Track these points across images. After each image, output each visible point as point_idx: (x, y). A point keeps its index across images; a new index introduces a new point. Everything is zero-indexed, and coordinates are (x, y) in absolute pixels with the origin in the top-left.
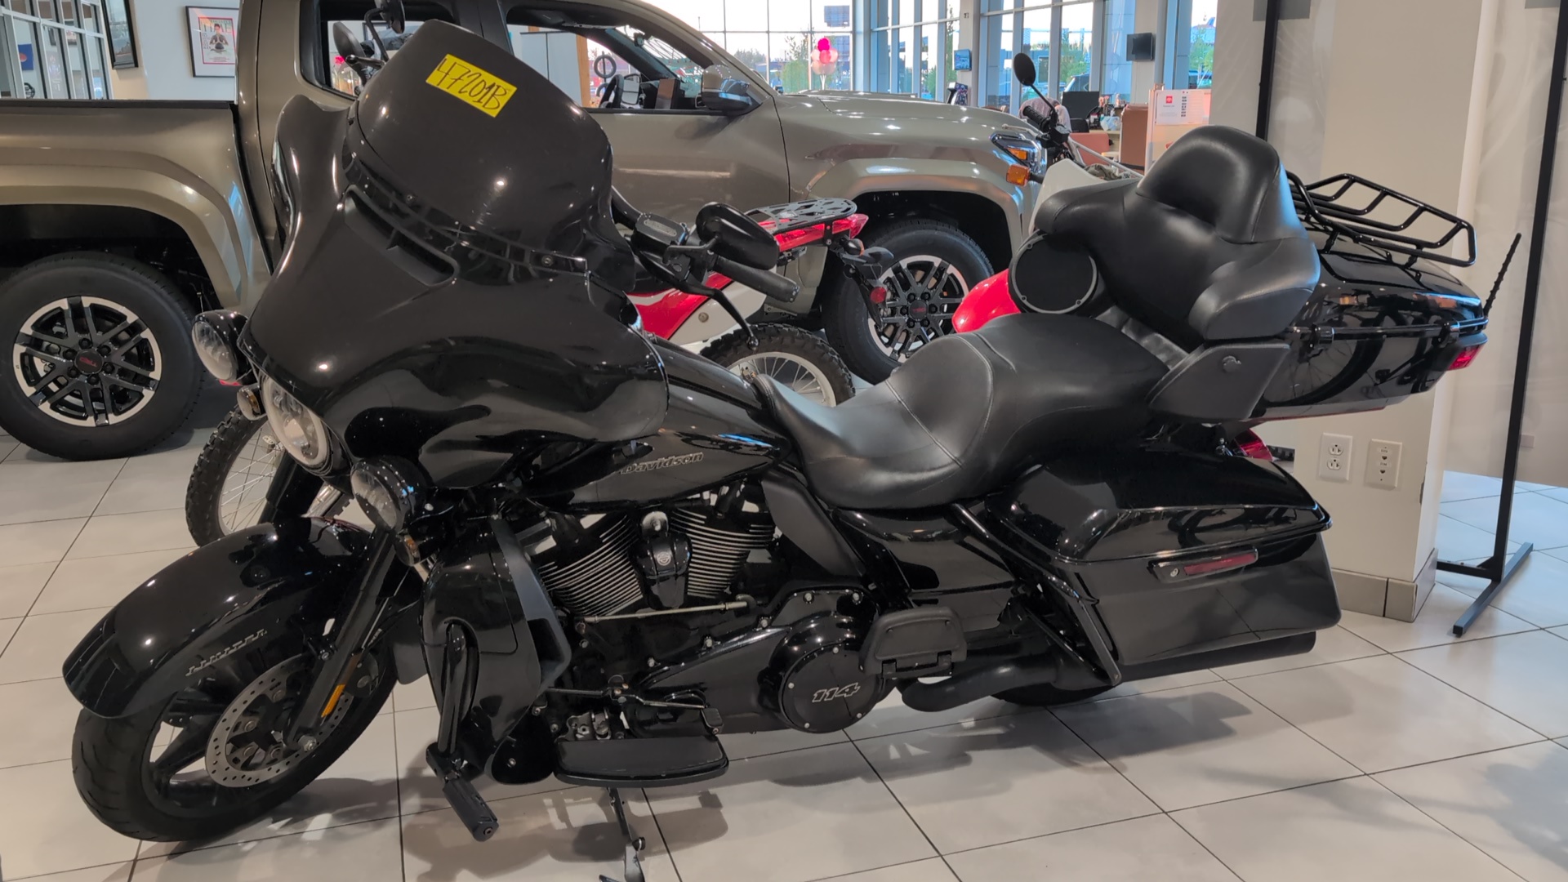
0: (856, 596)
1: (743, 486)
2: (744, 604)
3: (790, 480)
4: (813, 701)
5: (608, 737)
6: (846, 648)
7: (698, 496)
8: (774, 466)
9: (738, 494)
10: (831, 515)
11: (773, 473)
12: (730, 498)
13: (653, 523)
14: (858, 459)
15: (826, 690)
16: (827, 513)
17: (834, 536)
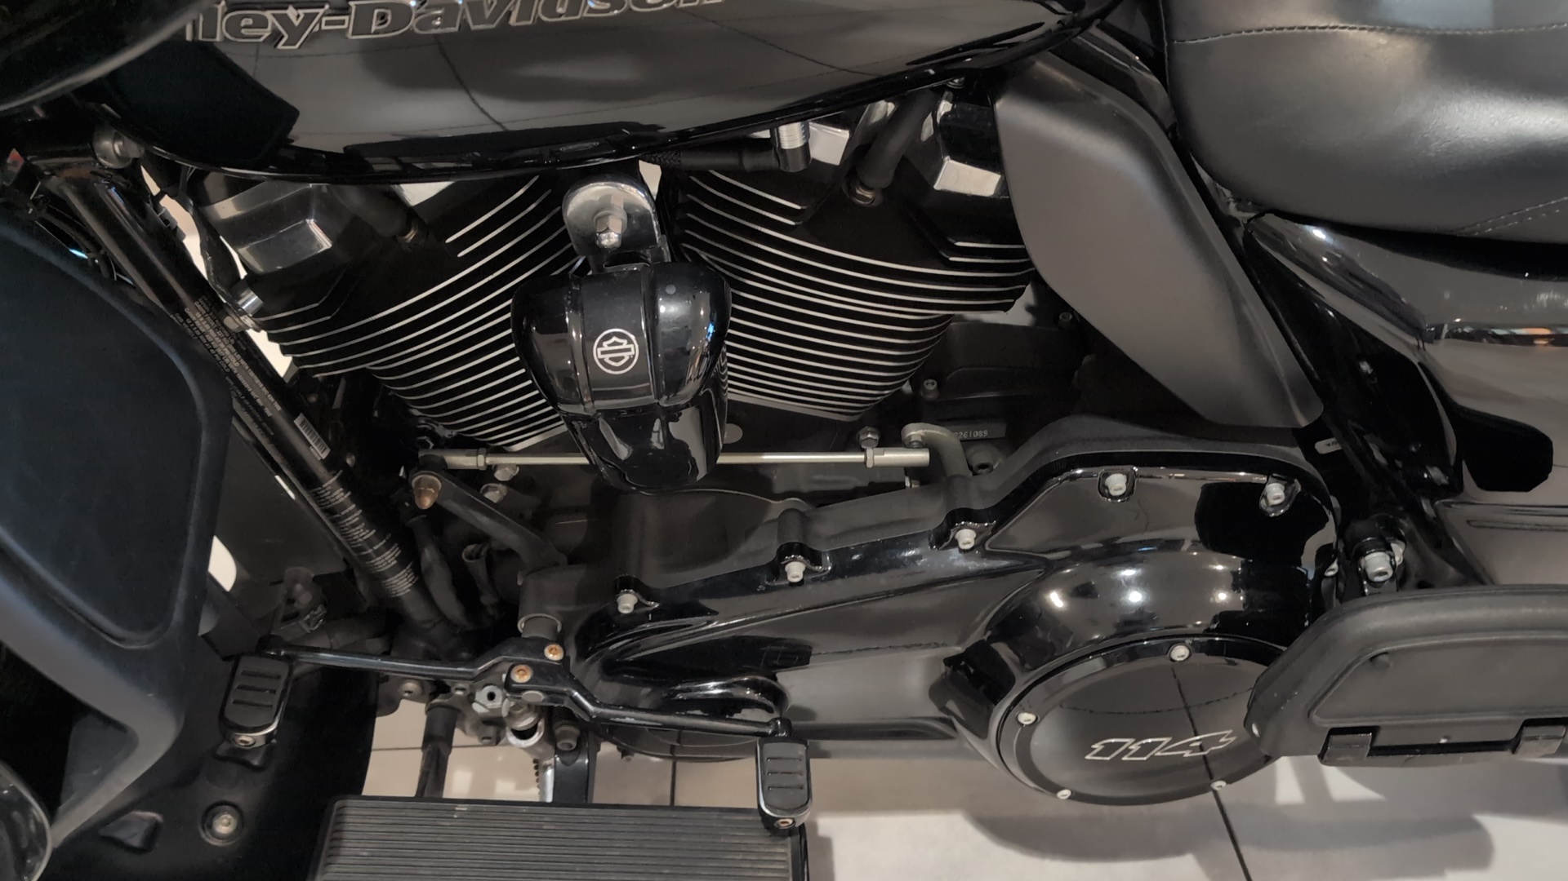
0: (1275, 492)
1: (945, 107)
2: (921, 457)
3: (1110, 98)
4: (1088, 757)
5: (536, 738)
6: (1212, 649)
7: (765, 134)
8: (1060, 44)
9: (928, 130)
10: (1239, 234)
11: (1047, 69)
12: (896, 144)
13: (599, 213)
14: (1381, 39)
15: (1129, 741)
16: (1226, 224)
17: (1236, 302)
